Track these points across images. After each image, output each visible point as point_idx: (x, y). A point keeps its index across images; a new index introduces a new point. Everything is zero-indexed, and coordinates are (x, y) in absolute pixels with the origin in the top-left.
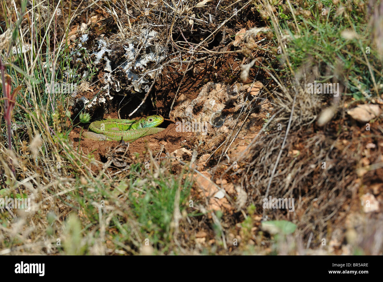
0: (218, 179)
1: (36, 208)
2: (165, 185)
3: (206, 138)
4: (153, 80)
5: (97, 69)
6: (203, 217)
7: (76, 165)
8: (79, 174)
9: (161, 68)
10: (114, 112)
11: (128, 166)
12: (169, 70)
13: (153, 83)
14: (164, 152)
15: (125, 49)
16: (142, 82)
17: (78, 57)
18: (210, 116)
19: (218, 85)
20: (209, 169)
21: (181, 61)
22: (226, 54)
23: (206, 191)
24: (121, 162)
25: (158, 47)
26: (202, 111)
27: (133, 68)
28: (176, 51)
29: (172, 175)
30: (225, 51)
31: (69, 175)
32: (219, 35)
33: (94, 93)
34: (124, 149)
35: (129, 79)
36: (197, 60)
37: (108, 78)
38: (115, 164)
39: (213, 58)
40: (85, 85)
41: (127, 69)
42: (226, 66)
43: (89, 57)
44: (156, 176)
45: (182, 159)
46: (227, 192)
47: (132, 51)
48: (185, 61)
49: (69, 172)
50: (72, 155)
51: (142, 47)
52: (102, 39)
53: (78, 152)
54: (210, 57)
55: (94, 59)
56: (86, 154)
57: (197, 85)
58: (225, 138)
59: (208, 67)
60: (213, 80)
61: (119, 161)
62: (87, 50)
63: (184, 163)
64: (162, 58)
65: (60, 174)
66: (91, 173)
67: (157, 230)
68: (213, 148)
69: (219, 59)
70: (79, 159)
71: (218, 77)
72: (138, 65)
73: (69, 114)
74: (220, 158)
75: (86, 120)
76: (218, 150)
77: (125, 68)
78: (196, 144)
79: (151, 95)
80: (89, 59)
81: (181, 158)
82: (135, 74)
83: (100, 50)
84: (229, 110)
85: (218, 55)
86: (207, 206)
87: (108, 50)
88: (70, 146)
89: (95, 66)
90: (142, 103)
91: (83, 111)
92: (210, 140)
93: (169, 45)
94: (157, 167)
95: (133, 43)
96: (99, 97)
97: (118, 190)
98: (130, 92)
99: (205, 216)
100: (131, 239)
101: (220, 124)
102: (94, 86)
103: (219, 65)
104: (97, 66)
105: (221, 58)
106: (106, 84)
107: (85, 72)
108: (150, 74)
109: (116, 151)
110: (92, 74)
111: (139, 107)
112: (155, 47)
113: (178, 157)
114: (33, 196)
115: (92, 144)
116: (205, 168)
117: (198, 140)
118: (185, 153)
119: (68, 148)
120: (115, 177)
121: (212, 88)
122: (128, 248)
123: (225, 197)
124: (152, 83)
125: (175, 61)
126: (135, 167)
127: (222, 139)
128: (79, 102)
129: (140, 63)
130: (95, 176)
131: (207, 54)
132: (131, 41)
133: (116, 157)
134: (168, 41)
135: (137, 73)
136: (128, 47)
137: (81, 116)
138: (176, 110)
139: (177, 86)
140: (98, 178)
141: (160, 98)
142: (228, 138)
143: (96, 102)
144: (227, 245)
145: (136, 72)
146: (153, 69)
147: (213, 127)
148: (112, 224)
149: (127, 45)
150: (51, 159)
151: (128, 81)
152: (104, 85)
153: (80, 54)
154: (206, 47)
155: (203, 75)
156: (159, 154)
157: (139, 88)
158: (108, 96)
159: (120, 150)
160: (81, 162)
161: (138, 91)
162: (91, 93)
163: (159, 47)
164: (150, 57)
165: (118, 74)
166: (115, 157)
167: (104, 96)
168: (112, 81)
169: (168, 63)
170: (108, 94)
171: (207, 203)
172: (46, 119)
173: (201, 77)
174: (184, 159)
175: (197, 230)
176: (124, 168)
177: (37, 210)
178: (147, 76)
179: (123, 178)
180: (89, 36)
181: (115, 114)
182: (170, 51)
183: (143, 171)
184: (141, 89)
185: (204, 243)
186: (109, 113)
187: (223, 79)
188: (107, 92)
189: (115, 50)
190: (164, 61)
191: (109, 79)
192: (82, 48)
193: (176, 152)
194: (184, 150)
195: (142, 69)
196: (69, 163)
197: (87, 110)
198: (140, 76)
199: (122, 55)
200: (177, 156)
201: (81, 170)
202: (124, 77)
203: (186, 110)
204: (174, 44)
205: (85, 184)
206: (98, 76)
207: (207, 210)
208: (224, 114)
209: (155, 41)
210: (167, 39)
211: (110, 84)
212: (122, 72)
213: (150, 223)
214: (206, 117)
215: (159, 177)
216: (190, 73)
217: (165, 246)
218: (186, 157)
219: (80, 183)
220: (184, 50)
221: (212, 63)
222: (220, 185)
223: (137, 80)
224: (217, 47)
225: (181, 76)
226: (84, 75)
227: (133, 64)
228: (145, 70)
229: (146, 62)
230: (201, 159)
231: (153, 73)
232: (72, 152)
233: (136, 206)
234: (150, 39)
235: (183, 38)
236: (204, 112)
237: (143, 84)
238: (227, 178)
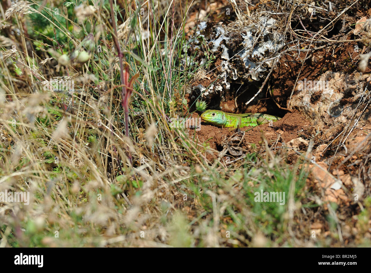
0: (335, 170)
1: (151, 196)
2: (280, 175)
3: (324, 128)
4: (270, 68)
5: (215, 57)
6: (319, 208)
7: (191, 153)
8: (194, 162)
9: (278, 57)
10: (231, 100)
11: (244, 155)
12: (287, 58)
13: (271, 72)
14: (280, 141)
15: (243, 37)
16: (260, 70)
17: (195, 44)
18: (328, 105)
19: (337, 74)
20: (325, 160)
21: (299, 50)
22: (345, 42)
23: (322, 182)
24: (237, 150)
25: (277, 35)
26: (320, 100)
27: (251, 56)
28: (294, 39)
29: (288, 165)
30: (345, 39)
31: (185, 163)
32: (339, 24)
33: (211, 81)
34: (240, 138)
35: (247, 67)
36: (316, 48)
37: (225, 66)
38: (230, 153)
39: (333, 47)
40: (201, 73)
41: (244, 57)
42: (346, 55)
43: (207, 45)
44: (271, 166)
45: (298, 149)
46: (344, 184)
47: (250, 39)
48: (304, 49)
49: (185, 160)
50: (187, 143)
51: (260, 35)
52: (220, 27)
53: (193, 140)
54: (329, 46)
55: (211, 47)
56: (202, 142)
57: (315, 74)
58: (343, 128)
59: (327, 56)
60: (332, 70)
61: (235, 150)
62: (205, 37)
63: (300, 153)
64: (280, 46)
65: (176, 162)
66: (206, 162)
67: (271, 220)
68: (330, 138)
69: (339, 47)
70: (194, 148)
71: (337, 66)
72: (255, 53)
73: (185, 101)
74: (338, 148)
75: (202, 108)
76: (336, 140)
77: (243, 56)
78: (313, 133)
79: (269, 83)
80: (207, 47)
81: (297, 148)
82: (252, 62)
83: (218, 38)
84: (348, 100)
85: (338, 44)
86: (323, 198)
87: (225, 38)
88: (186, 134)
89: (213, 53)
90: (259, 92)
91: (199, 99)
92: (327, 130)
93: (287, 33)
94: (272, 156)
95: (251, 31)
96: (215, 85)
97: (233, 180)
98: (247, 80)
99: (321, 207)
100: (245, 228)
101: (338, 114)
102: (211, 74)
103: (338, 53)
104: (215, 54)
105: (341, 46)
106: (223, 72)
107: (202, 59)
108: (268, 63)
109: (232, 139)
110: (210, 62)
111: (256, 95)
112: (273, 35)
113: (295, 146)
114: (148, 184)
115: (208, 132)
116: (322, 158)
117: (316, 130)
118: (302, 143)
119: (184, 137)
120: (230, 166)
121: (330, 77)
122: (242, 238)
123: (341, 188)
124: (269, 71)
125: (293, 49)
126: (250, 157)
127: (339, 129)
128: (195, 90)
129: (258, 51)
130: (210, 165)
131: (327, 43)
132: (249, 29)
133: (232, 145)
134: (287, 29)
135: (255, 61)
136: (246, 35)
137: (197, 104)
138: (294, 99)
139: (295, 74)
140: (213, 167)
141: (277, 87)
142: (346, 128)
143: (213, 90)
144: (343, 237)
145: (253, 60)
146: (271, 57)
147: (331, 117)
148: (226, 213)
149: (245, 33)
150: (167, 146)
151: (246, 69)
152: (221, 73)
153: (198, 42)
154: (325, 36)
155: (321, 64)
156: (275, 144)
157: (256, 76)
158: (225, 84)
159: (236, 138)
160: (197, 151)
161: (255, 79)
162: (208, 81)
163: (278, 35)
164: (268, 46)
165: (235, 62)
166: (231, 146)
167: (221, 83)
168: (230, 69)
169: (286, 51)
170: (225, 82)
171: (323, 194)
172: (163, 107)
173: (320, 66)
174: (301, 149)
175: (313, 221)
176: (239, 156)
177: (152, 197)
178: (264, 64)
179: (238, 168)
180: (208, 23)
181: (231, 102)
182: (288, 40)
183: (258, 160)
184: (259, 77)
185: (319, 234)
186: (225, 101)
187: (342, 68)
188: (224, 80)
189: (233, 37)
190: (282, 49)
191: (226, 67)
192: (201, 36)
193: (292, 141)
194: (301, 140)
195: (260, 57)
196: (185, 151)
197: (204, 97)
198: (258, 65)
199: (240, 43)
200: (293, 146)
201: (197, 158)
202: (241, 65)
203: (304, 99)
204: (293, 32)
205: (200, 173)
206: (216, 64)
207: (323, 200)
208: (343, 103)
209: (274, 29)
210: (285, 27)
211: (227, 72)
212: (239, 60)
213: (264, 213)
214: (323, 107)
215: (274, 167)
216: (309, 62)
217: (278, 237)
218: (303, 147)
219: (195, 171)
220: (303, 38)
221: (331, 52)
222: (336, 176)
223: (254, 68)
224: (337, 35)
225: (299, 65)
226: (202, 63)
227: (250, 52)
228: (263, 59)
229: (264, 50)
230: (318, 149)
231: (271, 61)
232: (187, 140)
233: (250, 195)
234: (268, 26)
235: (302, 26)
236: (322, 101)
237: (260, 72)
238: (344, 169)
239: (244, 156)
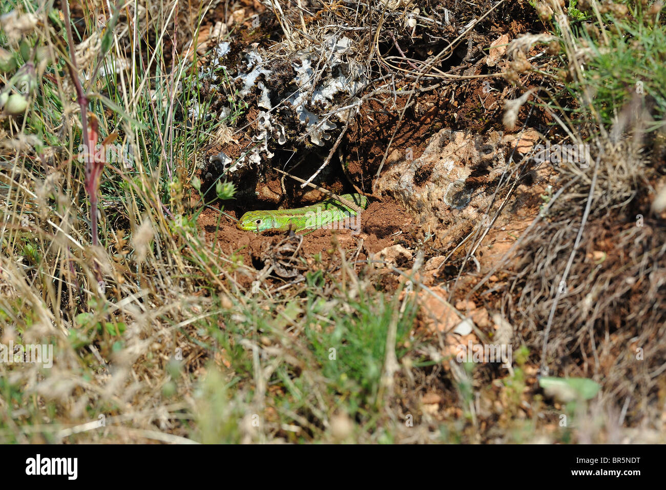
0: (459, 300)
1: (141, 349)
2: (368, 310)
3: (437, 228)
4: (343, 124)
5: (246, 105)
6: (435, 368)
7: (210, 274)
8: (214, 290)
9: (359, 104)
10: (274, 179)
11: (300, 276)
12: (371, 107)
13: (344, 130)
14: (364, 251)
15: (296, 69)
16: (325, 127)
18: (444, 188)
19: (459, 135)
20: (443, 283)
21: (395, 92)
22: (474, 79)
23: (439, 321)
24: (288, 269)
25: (354, 66)
26: (431, 179)
27: (309, 102)
28: (384, 73)
29: (379, 294)
30: (471, 74)
31: (198, 290)
32: (462, 47)
33: (241, 147)
34: (294, 247)
35: (303, 122)
36: (423, 90)
37: (265, 120)
38: (277, 272)
39: (451, 87)
40: (225, 133)
41: (298, 104)
42: (474, 101)
43: (232, 83)
44: (352, 294)
45: (395, 264)
46: (476, 325)
47: (308, 72)
48: (401, 91)
49: (197, 285)
50: (203, 255)
51: (325, 66)
52: (254, 51)
53: (213, 250)
54: (445, 85)
55: (240, 86)
56: (227, 254)
57: (421, 133)
58: (470, 229)
59: (441, 103)
60: (451, 126)
61: (284, 267)
62: (227, 69)
63: (400, 272)
64: (361, 85)
65: (182, 290)
66: (237, 287)
67: (356, 390)
68: (449, 245)
69: (462, 88)
70: (215, 263)
71: (459, 119)
72: (317, 97)
73: (197, 183)
74: (464, 263)
75: (228, 194)
76: (459, 250)
77: (295, 103)
78: (420, 238)
79: (340, 151)
80: (232, 87)
81: (393, 263)
82: (312, 114)
83: (251, 70)
84: (479, 179)
85: (459, 82)
86: (441, 349)
87: (264, 71)
88: (200, 239)
89: (242, 98)
90: (324, 165)
91: (221, 179)
92: (445, 232)
93: (372, 63)
94: (354, 278)
95: (309, 59)
96: (248, 154)
97: (284, 318)
98: (303, 144)
99: (438, 366)
100: (308, 404)
101: (463, 204)
102: (241, 135)
103: (461, 98)
104: (246, 99)
105: (465, 86)
106: (262, 131)
107: (224, 109)
108: (339, 115)
109: (280, 249)
110: (238, 113)
111: (319, 171)
112: (347, 65)
113: (388, 261)
114: (136, 328)
115: (237, 237)
116: (437, 280)
117: (423, 231)
118: (401, 254)
119: (197, 244)
120: (278, 295)
121: (448, 139)
122: (303, 421)
123: (472, 332)
124: (342, 130)
125: (384, 91)
126: (313, 277)
127: (465, 230)
128: (213, 162)
129: (321, 94)
130: (244, 293)
131: (441, 80)
132: (305, 56)
133: (279, 259)
134: (371, 56)
135: (316, 111)
136: (301, 66)
137: (219, 187)
138: (384, 178)
139: (386, 134)
140: (248, 297)
141: (354, 157)
142: (476, 228)
143: (245, 162)
144: (478, 417)
145: (314, 110)
146: (344, 105)
147: (449, 209)
148: (274, 376)
149: (299, 62)
150: (166, 262)
151: (300, 125)
152: (259, 132)
153: (215, 78)
154: (438, 67)
155: (432, 117)
156: (355, 256)
157: (318, 137)
158: (265, 152)
159: (287, 248)
160: (219, 267)
161: (317, 143)
162: (235, 147)
163: (356, 67)
164: (334, 86)
165: (282, 113)
166: (277, 260)
167: (258, 151)
168: (273, 125)
169: (371, 94)
170: (266, 148)
171: (442, 344)
172: (157, 192)
173: (429, 120)
174: (399, 265)
175: (424, 391)
176: (293, 278)
177: (144, 352)
178: (333, 117)
179: (292, 297)
180: (232, 45)
181: (275, 183)
182: (375, 75)
183: (327, 285)
184: (323, 139)
185: (436, 413)
186: (265, 182)
187: (467, 123)
188: (263, 146)
189: (278, 70)
190: (364, 90)
191: (267, 123)
192: (220, 67)
193: (384, 251)
194: (399, 248)
195: (325, 105)
196: (197, 270)
197: (228, 175)
198: (321, 118)
199: (291, 79)
200: (386, 260)
201: (220, 282)
202: (293, 118)
203: (403, 179)
204: (382, 61)
205: (228, 308)
206: (248, 117)
207: (441, 355)
208: (471, 186)
209: (349, 56)
210: (369, 52)
211: (269, 131)
212: (290, 110)
213: (344, 377)
214: (437, 191)
215: (357, 296)
216: (410, 112)
217: (369, 419)
218: (403, 262)
219: (219, 305)
220: (400, 71)
221: (449, 95)
222: (463, 311)
223: (316, 123)
224: (458, 67)
225: (394, 119)
226: (223, 114)
227: (309, 95)
228: (330, 107)
229: (332, 92)
230: (428, 265)
231: (344, 112)
232: (203, 250)
233: (317, 347)
234: (339, 51)
235: (398, 51)
236: (434, 182)
237: (326, 131)
238: (475, 299)
239: (301, 278)
